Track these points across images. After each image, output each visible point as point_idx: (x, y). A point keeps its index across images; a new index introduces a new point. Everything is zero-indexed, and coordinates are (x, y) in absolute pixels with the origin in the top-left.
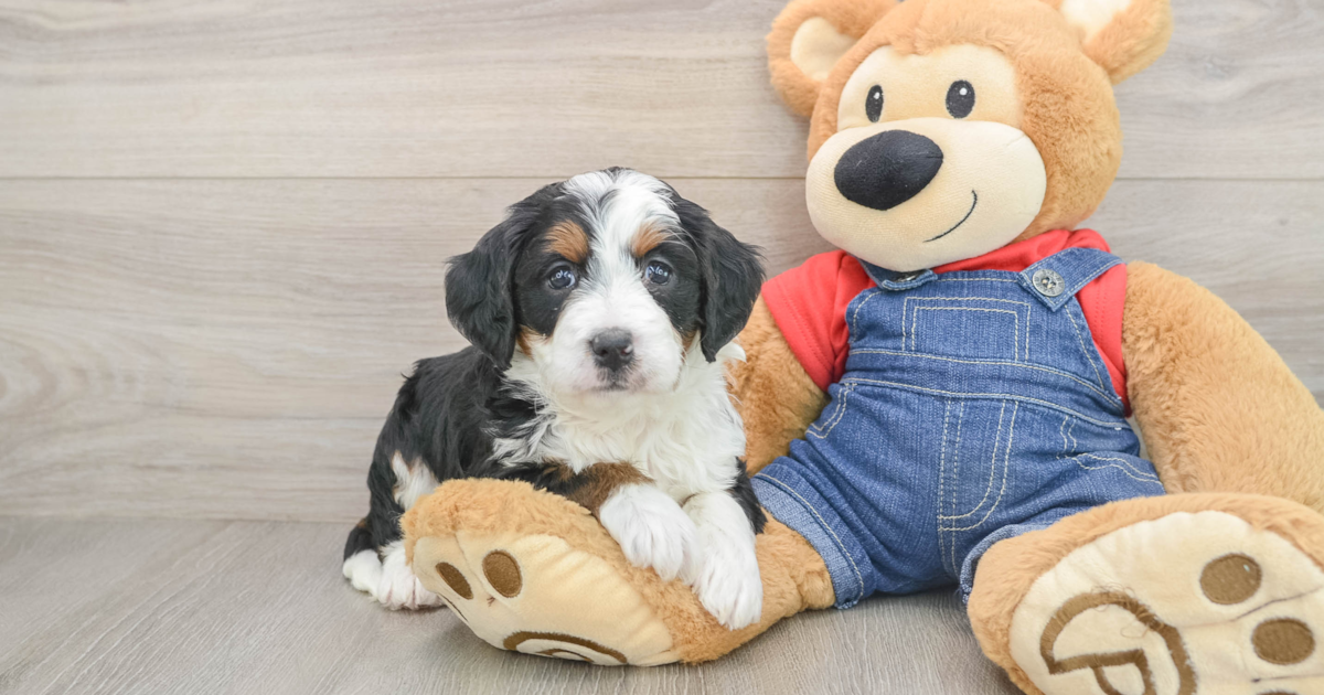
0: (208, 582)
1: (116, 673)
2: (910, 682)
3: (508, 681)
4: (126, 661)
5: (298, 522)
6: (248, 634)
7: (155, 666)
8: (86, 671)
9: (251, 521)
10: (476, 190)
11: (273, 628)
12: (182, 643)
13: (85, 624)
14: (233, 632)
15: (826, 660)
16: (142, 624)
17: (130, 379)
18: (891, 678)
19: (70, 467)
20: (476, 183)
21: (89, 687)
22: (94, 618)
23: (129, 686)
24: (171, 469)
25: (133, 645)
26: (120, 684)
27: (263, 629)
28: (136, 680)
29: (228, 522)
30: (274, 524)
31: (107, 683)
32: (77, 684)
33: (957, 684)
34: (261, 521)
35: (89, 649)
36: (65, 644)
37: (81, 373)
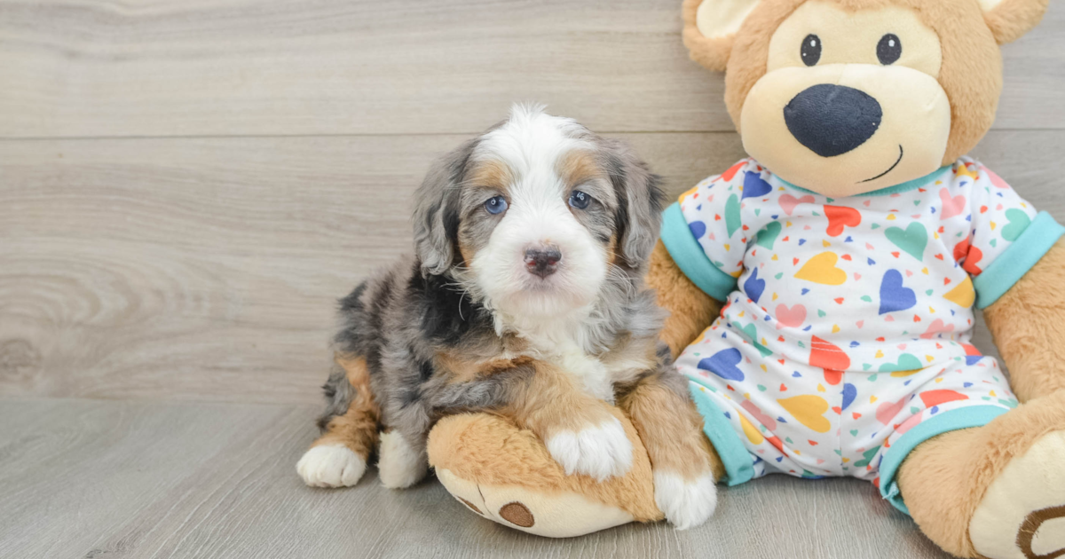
1: (209, 541)
3: (522, 552)
4: (215, 532)
7: (239, 535)
8: (185, 539)
12: (260, 516)
13: (183, 498)
14: (300, 505)
15: (783, 536)
16: (228, 497)
18: (837, 553)
19: (153, 367)
21: (188, 553)
22: (190, 492)
23: (219, 552)
25: (221, 517)
26: (213, 549)
28: (224, 547)
31: (203, 548)
32: (179, 550)
35: (186, 520)
36: (168, 515)
37: (159, 293)
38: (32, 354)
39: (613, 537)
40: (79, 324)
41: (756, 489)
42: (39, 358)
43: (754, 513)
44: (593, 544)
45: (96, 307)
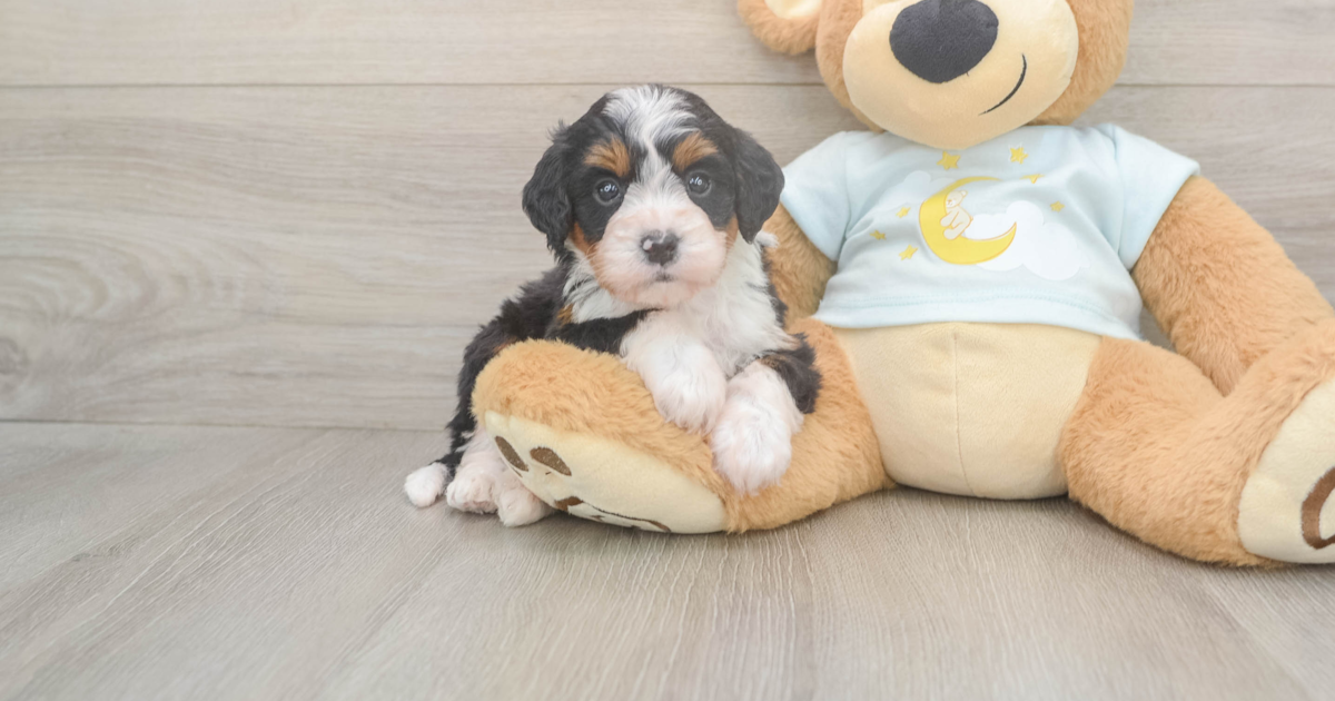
0: (310, 476)
1: (224, 547)
2: (1015, 563)
3: (612, 558)
4: (233, 538)
5: (395, 430)
6: (352, 517)
7: (263, 541)
8: (195, 545)
9: (349, 429)
10: (574, 96)
11: (376, 513)
12: (287, 525)
13: (191, 508)
14: (337, 516)
15: (930, 545)
16: (248, 508)
17: (229, 286)
18: (996, 560)
19: (169, 373)
20: (575, 90)
21: (199, 557)
22: (200, 503)
23: (237, 557)
24: (270, 376)
25: (239, 525)
26: (229, 556)
27: (366, 514)
28: (245, 552)
29: (326, 429)
30: (373, 431)
31: (216, 554)
32: (187, 555)
33: (1063, 565)
34: (359, 429)
35: (197, 527)
36: (173, 523)
37: (181, 280)
38: (16, 358)
39: (723, 545)
40: (80, 319)
41: (896, 503)
42: (26, 362)
43: (894, 524)
44: (699, 551)
45: (101, 296)
